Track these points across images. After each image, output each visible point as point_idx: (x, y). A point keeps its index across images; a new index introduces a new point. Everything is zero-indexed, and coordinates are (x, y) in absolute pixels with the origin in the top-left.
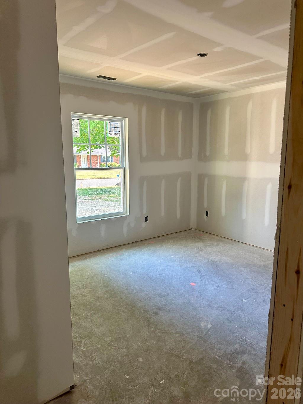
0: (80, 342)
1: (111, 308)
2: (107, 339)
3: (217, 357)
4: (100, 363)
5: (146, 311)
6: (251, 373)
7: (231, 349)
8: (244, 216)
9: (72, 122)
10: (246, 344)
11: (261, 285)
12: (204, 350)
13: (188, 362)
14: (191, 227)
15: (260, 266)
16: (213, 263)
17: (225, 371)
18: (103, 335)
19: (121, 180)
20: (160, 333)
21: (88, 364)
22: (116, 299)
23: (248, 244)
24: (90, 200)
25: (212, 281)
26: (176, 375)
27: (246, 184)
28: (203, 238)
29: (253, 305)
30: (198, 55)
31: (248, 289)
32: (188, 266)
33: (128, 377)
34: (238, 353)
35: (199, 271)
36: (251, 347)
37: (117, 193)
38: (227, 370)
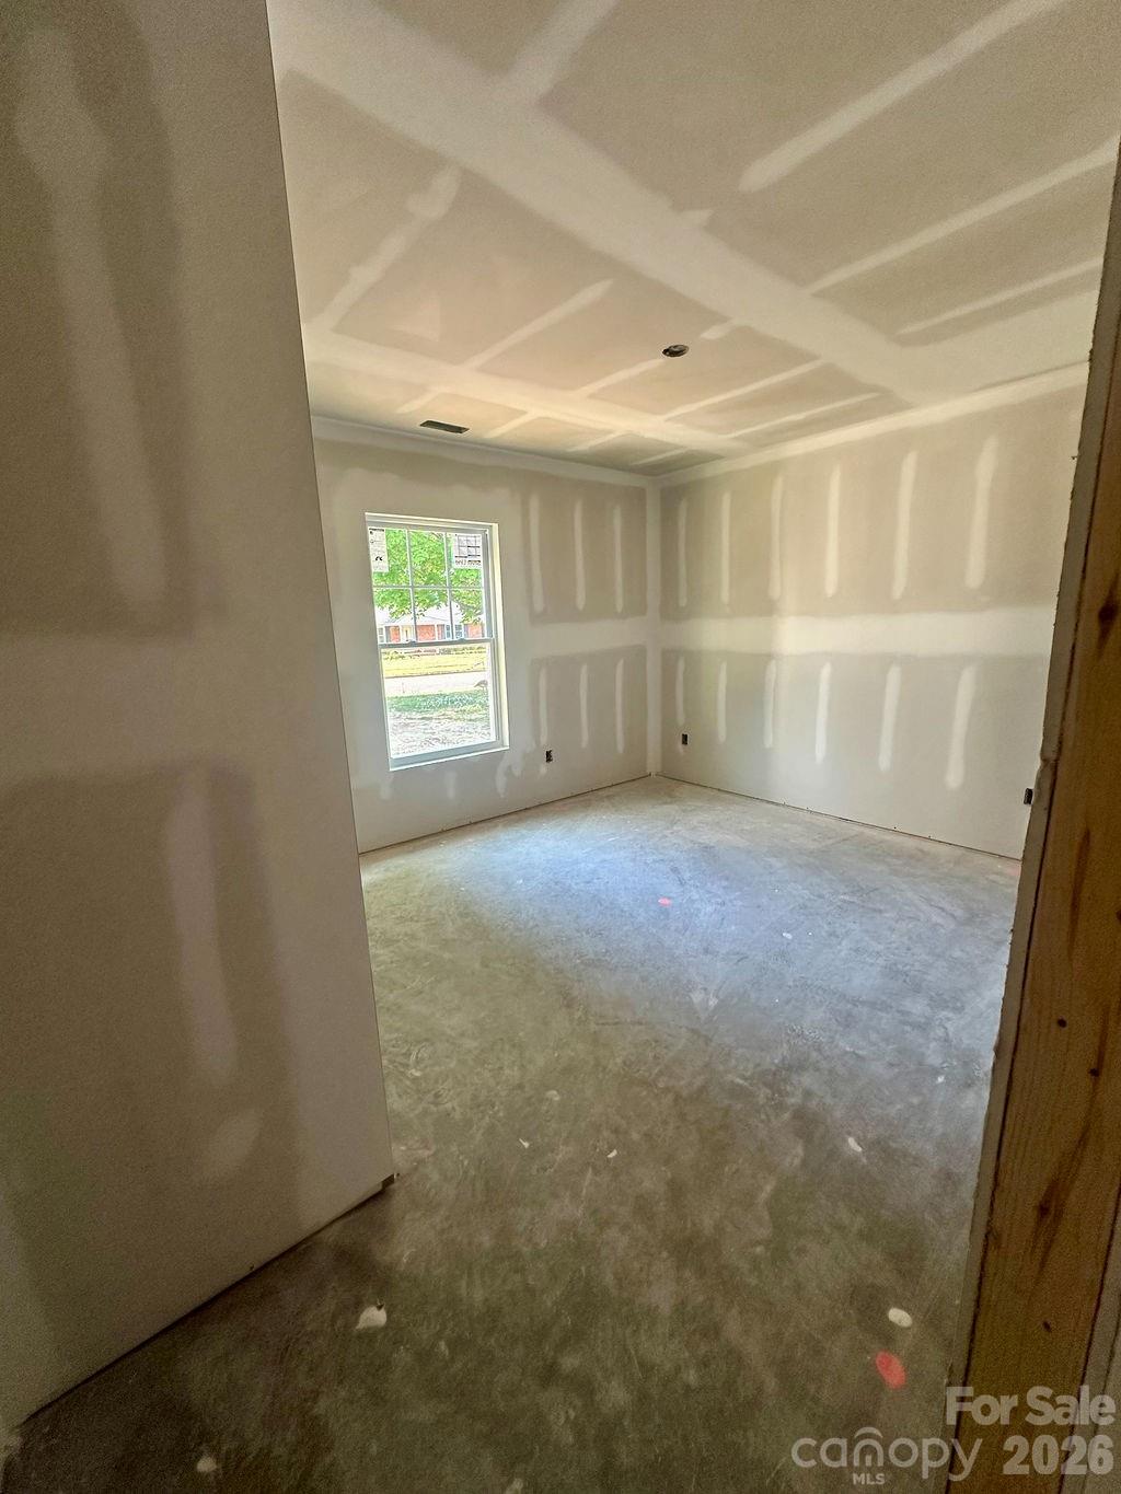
0: (407, 1055)
1: (477, 966)
2: (470, 1044)
3: (741, 1082)
4: (457, 1108)
5: (560, 971)
6: (829, 1120)
7: (773, 1059)
8: (769, 742)
9: (370, 536)
10: (805, 1044)
11: (821, 896)
12: (706, 1065)
13: (670, 1096)
14: (648, 772)
15: (811, 853)
16: (706, 848)
17: (763, 1117)
18: (462, 1035)
19: (487, 676)
20: (598, 1024)
21: (425, 1112)
22: (488, 943)
23: (777, 804)
24: (423, 718)
25: (709, 892)
26: (645, 1135)
27: (773, 666)
28: (677, 794)
29: (809, 944)
30: (665, 352)
31: (792, 906)
32: (650, 859)
33: (526, 1145)
34: (789, 1068)
35: (675, 870)
36: (819, 1050)
37: (480, 703)
38: (767, 1116)
